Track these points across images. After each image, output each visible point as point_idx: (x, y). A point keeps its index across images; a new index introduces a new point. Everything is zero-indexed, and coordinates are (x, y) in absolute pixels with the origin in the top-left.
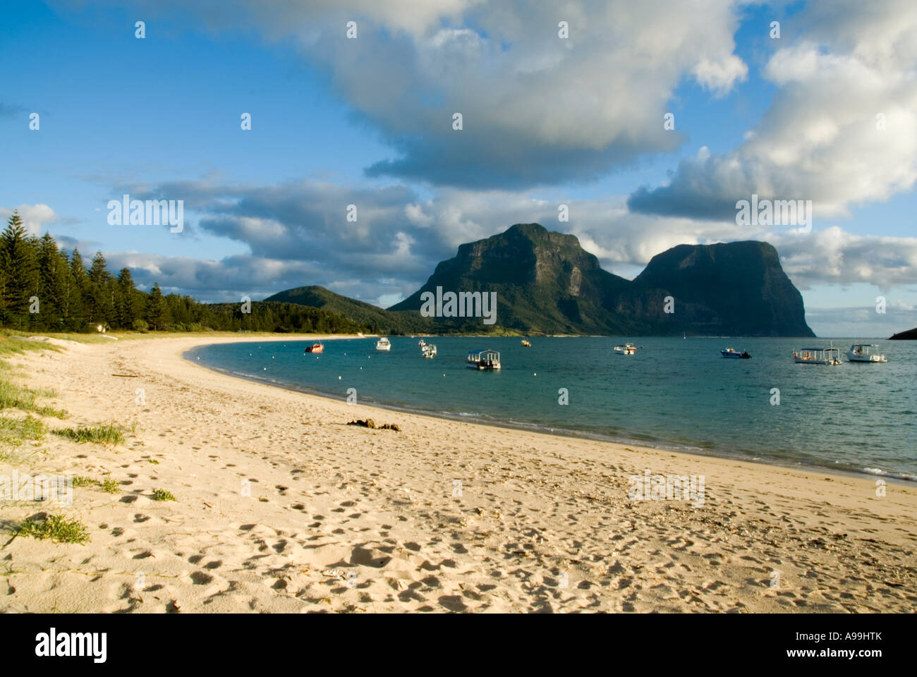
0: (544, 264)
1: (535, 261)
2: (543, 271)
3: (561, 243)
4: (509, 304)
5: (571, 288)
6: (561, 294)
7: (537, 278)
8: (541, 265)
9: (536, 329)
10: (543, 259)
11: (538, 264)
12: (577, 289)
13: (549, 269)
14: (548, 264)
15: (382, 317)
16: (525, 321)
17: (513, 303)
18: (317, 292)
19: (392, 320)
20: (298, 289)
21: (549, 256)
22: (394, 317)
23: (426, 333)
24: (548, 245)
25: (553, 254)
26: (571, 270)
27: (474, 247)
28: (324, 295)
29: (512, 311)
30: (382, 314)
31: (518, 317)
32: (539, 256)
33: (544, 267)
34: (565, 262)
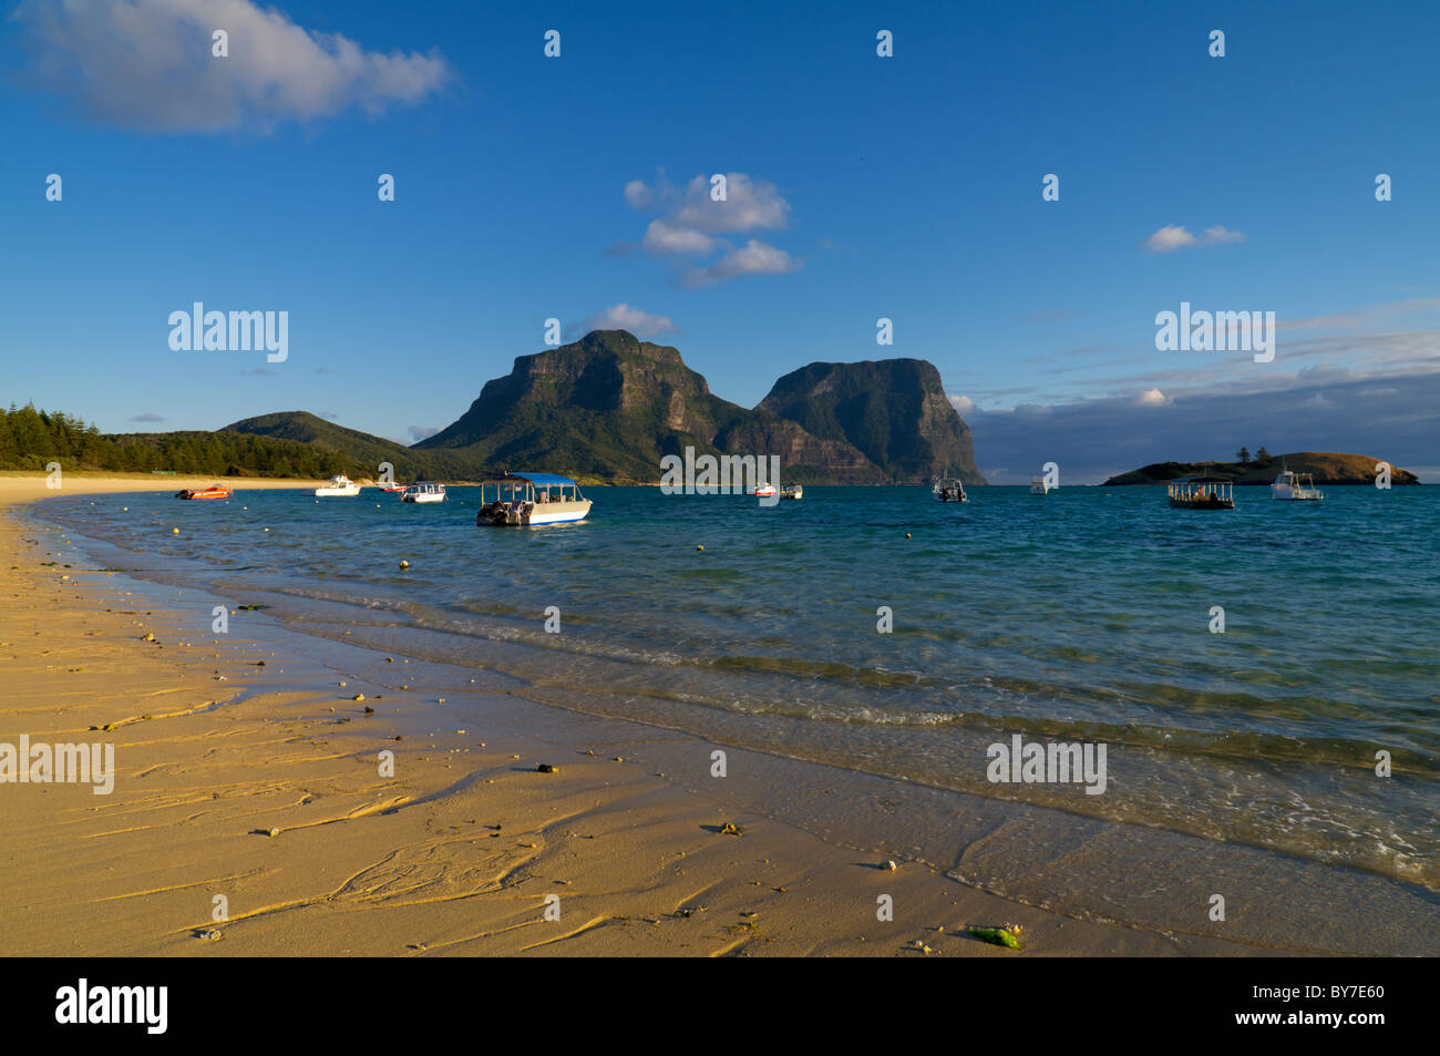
0: (633, 387)
1: (621, 382)
2: (631, 397)
3: (657, 358)
4: (585, 440)
5: (670, 419)
6: (657, 427)
7: (625, 405)
8: (629, 388)
9: (625, 475)
10: (632, 379)
11: (625, 385)
12: (679, 421)
13: (641, 394)
14: (639, 387)
15: (404, 457)
16: (609, 464)
17: (592, 439)
18: (300, 421)
19: (419, 461)
20: (272, 416)
21: (640, 376)
22: (422, 458)
23: (468, 480)
24: (640, 360)
25: (646, 373)
26: (671, 394)
27: (537, 360)
28: (312, 424)
29: (589, 451)
30: (405, 454)
31: (598, 458)
32: (626, 376)
33: (633, 391)
34: (662, 383)
